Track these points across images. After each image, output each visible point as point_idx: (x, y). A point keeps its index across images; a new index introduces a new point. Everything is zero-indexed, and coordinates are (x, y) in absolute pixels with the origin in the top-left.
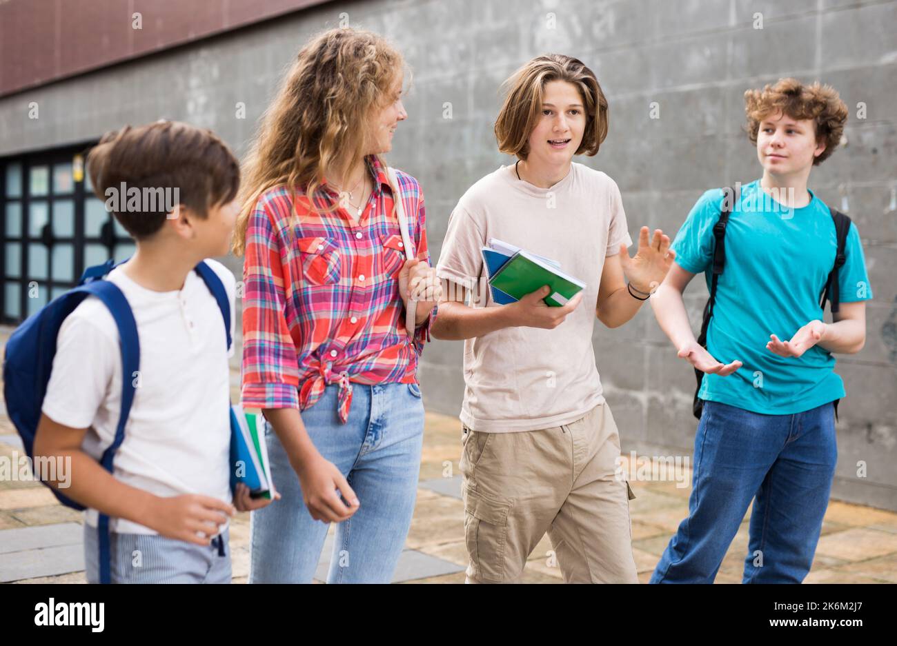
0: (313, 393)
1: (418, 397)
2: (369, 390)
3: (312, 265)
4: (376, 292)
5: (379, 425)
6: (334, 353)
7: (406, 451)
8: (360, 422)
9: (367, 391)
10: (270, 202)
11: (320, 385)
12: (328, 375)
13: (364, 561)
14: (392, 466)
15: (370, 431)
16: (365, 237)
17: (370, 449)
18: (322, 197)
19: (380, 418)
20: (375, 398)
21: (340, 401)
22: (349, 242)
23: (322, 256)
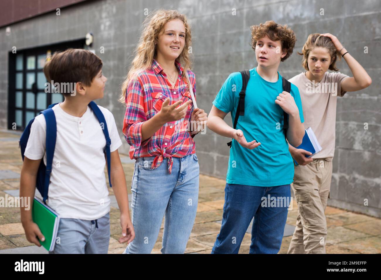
0: (158, 162)
1: (197, 161)
3: (157, 103)
5: (184, 173)
6: (166, 144)
7: (193, 182)
8: (176, 173)
9: (179, 160)
10: (141, 76)
11: (161, 159)
12: (165, 154)
13: (178, 229)
14: (188, 188)
15: (180, 176)
16: (177, 93)
17: (180, 184)
18: (160, 76)
19: (184, 171)
20: (182, 163)
21: (169, 165)
22: (171, 95)
23: (161, 100)
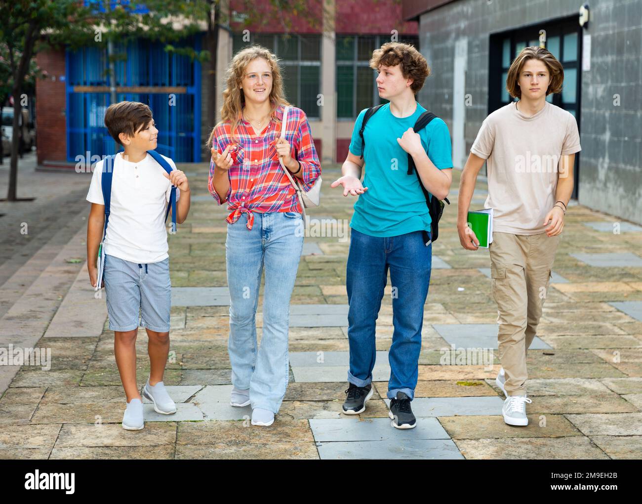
2: (261, 215)
4: (263, 167)
5: (268, 231)
6: (244, 198)
8: (258, 230)
14: (277, 247)
15: (264, 233)
17: (266, 241)
19: (268, 228)
20: (264, 219)
21: (247, 220)
